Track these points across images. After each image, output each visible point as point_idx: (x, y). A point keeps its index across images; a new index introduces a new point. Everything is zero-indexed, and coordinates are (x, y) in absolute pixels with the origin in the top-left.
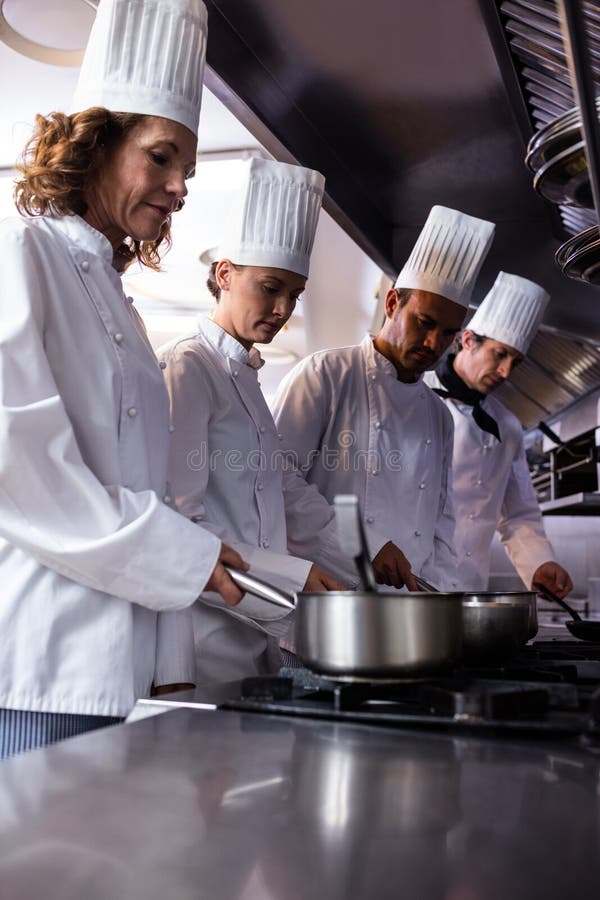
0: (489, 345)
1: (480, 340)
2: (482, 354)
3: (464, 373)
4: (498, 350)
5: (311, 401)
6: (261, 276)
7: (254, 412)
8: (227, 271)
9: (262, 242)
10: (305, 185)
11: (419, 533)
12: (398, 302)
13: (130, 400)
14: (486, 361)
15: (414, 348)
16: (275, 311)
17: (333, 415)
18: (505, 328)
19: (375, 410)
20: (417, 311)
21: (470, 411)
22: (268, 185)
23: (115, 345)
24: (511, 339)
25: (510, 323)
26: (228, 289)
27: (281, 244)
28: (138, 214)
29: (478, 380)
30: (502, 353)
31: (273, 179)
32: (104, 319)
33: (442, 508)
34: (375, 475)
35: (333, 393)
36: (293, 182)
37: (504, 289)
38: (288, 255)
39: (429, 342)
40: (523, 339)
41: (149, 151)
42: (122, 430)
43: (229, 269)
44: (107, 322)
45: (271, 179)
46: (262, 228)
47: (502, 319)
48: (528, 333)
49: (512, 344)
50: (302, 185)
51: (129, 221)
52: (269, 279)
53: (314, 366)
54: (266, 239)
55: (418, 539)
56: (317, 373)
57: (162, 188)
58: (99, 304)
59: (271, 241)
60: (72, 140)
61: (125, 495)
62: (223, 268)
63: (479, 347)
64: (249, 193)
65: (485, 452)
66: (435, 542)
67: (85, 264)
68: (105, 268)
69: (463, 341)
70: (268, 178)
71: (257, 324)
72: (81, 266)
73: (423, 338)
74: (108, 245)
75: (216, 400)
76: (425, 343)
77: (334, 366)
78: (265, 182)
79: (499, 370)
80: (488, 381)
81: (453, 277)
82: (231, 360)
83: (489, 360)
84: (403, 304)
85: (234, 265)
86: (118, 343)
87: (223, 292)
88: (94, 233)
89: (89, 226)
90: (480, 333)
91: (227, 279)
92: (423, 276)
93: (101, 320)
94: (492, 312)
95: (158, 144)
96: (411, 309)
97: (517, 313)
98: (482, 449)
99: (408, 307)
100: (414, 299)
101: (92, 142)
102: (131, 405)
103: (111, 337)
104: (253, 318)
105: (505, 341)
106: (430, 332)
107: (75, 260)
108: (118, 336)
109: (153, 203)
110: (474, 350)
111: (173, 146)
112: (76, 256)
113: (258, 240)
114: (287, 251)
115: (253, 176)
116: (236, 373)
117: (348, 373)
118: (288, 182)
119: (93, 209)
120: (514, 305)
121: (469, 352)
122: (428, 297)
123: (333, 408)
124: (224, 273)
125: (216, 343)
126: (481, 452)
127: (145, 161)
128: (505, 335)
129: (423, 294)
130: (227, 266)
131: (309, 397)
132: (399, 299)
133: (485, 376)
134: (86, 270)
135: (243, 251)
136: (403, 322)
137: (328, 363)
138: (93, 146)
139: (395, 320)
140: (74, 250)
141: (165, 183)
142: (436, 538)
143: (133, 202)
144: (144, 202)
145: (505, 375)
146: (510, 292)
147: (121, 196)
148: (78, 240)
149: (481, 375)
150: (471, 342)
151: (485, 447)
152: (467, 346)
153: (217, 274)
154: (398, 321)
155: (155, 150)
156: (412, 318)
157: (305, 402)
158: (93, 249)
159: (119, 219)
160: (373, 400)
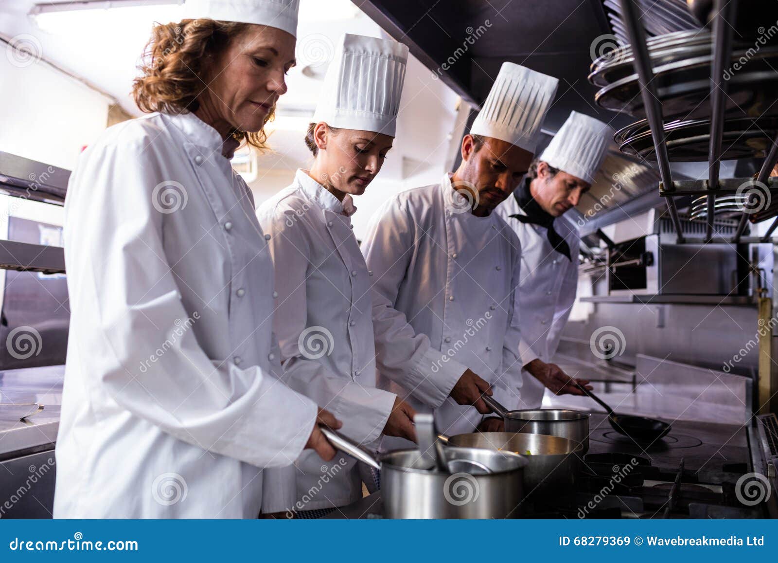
0: (560, 177)
1: (554, 171)
2: (554, 184)
3: (539, 197)
4: (569, 182)
5: (398, 238)
6: (355, 138)
7: (347, 257)
8: (323, 133)
9: (354, 108)
10: (392, 56)
11: (489, 348)
12: (473, 147)
13: (239, 281)
14: (558, 190)
15: (486, 188)
16: (367, 168)
17: (416, 248)
18: (575, 162)
19: (453, 243)
20: (489, 156)
21: (545, 232)
22: (359, 58)
23: (225, 234)
24: (580, 173)
25: (581, 158)
26: (325, 149)
27: (371, 109)
28: (243, 111)
29: (551, 206)
30: (571, 184)
31: (364, 52)
32: (215, 210)
33: (509, 322)
34: (452, 300)
35: (416, 229)
36: (381, 54)
37: (576, 127)
38: (379, 119)
39: (500, 183)
40: (591, 172)
41: (251, 56)
42: (232, 310)
43: (325, 130)
44: (218, 212)
45: (362, 52)
46: (354, 96)
47: (573, 153)
48: (595, 166)
49: (582, 177)
50: (390, 56)
51: (235, 118)
52: (362, 141)
53: (400, 205)
54: (359, 104)
55: (488, 353)
56: (402, 212)
57: (265, 87)
58: (211, 195)
59: (363, 107)
60: (182, 50)
61: (234, 372)
62: (320, 130)
63: (552, 178)
64: (342, 64)
65: (554, 266)
66: (504, 352)
67: (198, 158)
68: (216, 158)
69: (538, 170)
70: (359, 52)
71: (350, 180)
72: (195, 159)
73: (495, 180)
74: (218, 137)
75: (313, 252)
76: (497, 185)
77: (417, 205)
78: (357, 54)
79: (569, 198)
80: (560, 207)
81: (521, 126)
82: (326, 212)
83: (561, 189)
84: (478, 149)
85: (330, 128)
86: (228, 231)
87: (320, 151)
88: (205, 128)
89: (201, 121)
90: (554, 165)
91: (325, 139)
92: (495, 125)
93: (213, 212)
94: (564, 147)
95: (260, 49)
96: (485, 155)
97: (587, 148)
98: (553, 264)
99: (482, 152)
100: (487, 146)
101: (200, 52)
102: (239, 287)
103: (222, 227)
104: (348, 173)
105: (575, 174)
106: (501, 175)
107: (189, 155)
108: (228, 225)
109: (257, 100)
110: (548, 179)
111: (274, 51)
112: (191, 153)
113: (352, 106)
114: (377, 116)
115: (347, 50)
116: (331, 223)
117: (429, 211)
118: (377, 55)
119: (205, 107)
120: (584, 142)
121: (543, 181)
122: (500, 144)
123: (416, 242)
124: (321, 135)
125: (313, 195)
126: (551, 267)
127: (249, 65)
128: (576, 168)
129: (495, 142)
130: (324, 128)
131: (396, 232)
132: (474, 144)
133: (557, 203)
134: (199, 164)
135: (338, 116)
136: (477, 165)
137: (412, 203)
138: (201, 55)
139: (471, 162)
140: (189, 146)
141: (266, 83)
142: (504, 348)
143: (239, 101)
144: (248, 100)
145: (574, 202)
146: (581, 129)
147: (227, 96)
148: (192, 135)
149: (554, 201)
150: (545, 172)
151: (555, 262)
152: (541, 175)
153: (315, 134)
154: (473, 164)
155: (258, 55)
156: (485, 163)
157: (392, 237)
158: (205, 143)
159: (226, 115)
160: (450, 235)
